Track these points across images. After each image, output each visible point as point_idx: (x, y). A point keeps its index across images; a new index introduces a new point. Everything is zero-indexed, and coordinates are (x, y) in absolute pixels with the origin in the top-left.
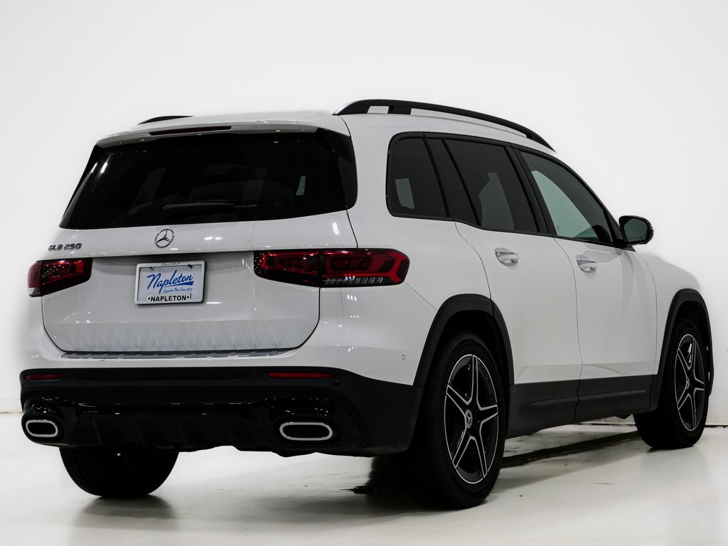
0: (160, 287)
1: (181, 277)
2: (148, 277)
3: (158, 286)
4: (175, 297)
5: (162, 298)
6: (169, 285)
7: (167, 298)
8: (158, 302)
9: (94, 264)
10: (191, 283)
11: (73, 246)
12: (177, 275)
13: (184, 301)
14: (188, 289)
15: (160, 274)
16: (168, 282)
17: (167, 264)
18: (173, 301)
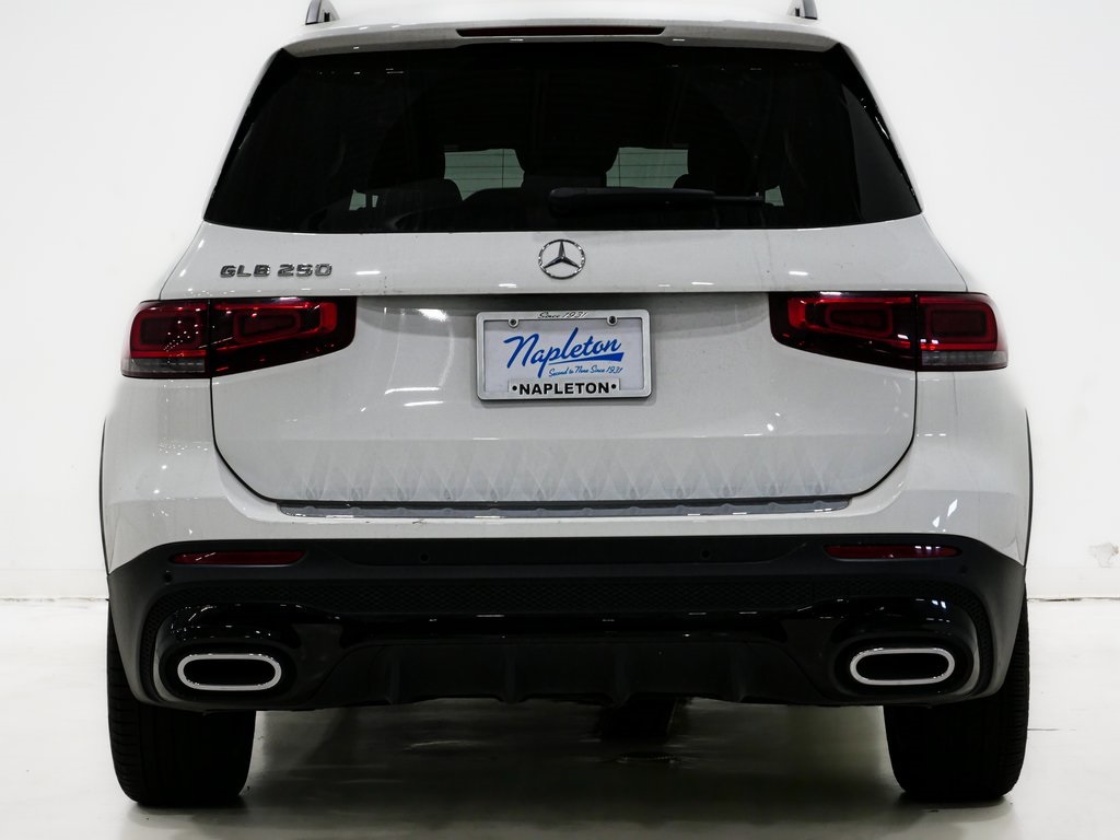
0: (539, 364)
1: (590, 342)
2: (507, 342)
3: (533, 361)
4: (580, 385)
5: (548, 387)
6: (560, 359)
7: (561, 388)
8: (537, 396)
9: (360, 310)
10: (618, 357)
11: (306, 271)
12: (580, 339)
13: (603, 394)
14: (611, 370)
15: (536, 337)
16: (557, 354)
17: (551, 313)
18: (576, 395)
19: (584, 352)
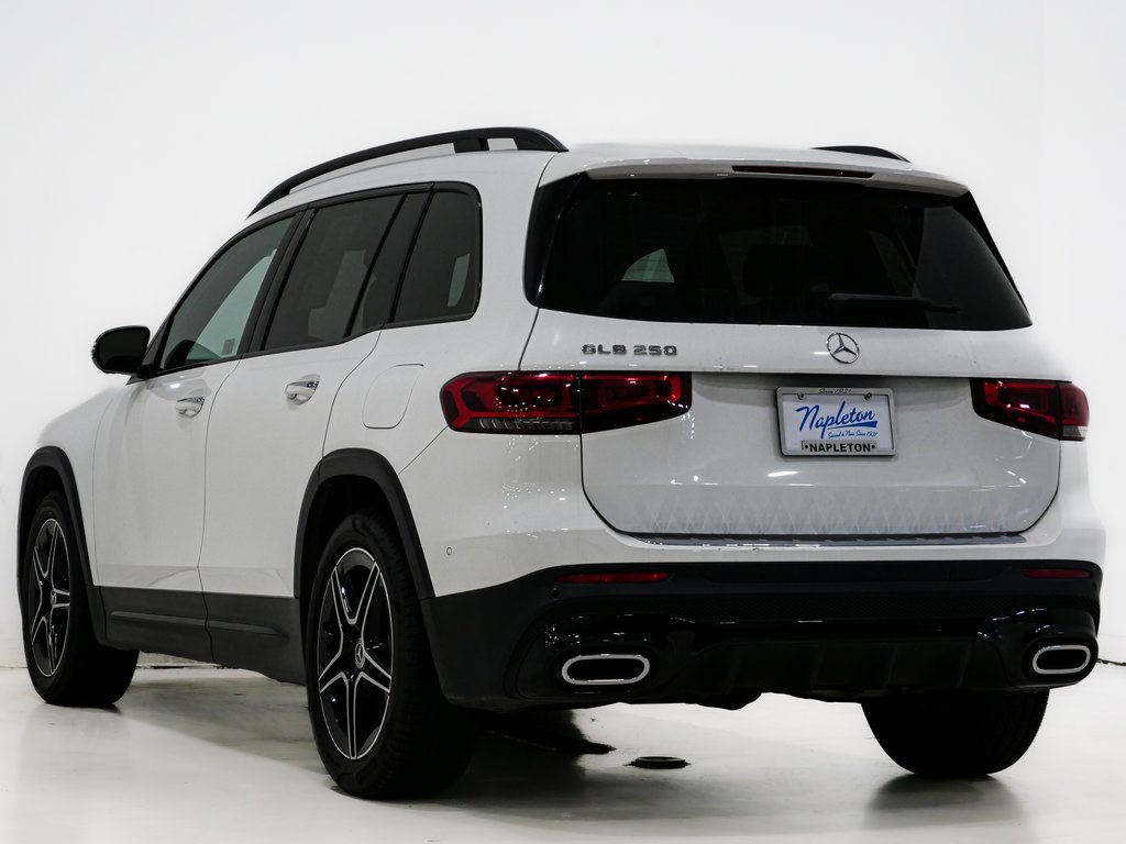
0: (821, 429)
1: (854, 412)
2: (798, 410)
3: (817, 426)
4: (850, 445)
5: (829, 446)
6: (835, 425)
7: (838, 448)
8: (822, 453)
9: (695, 383)
10: (873, 424)
11: (655, 350)
12: (847, 410)
13: (867, 453)
14: (870, 434)
15: (817, 407)
16: (832, 421)
17: (827, 389)
18: (848, 453)
19: (851, 420)
